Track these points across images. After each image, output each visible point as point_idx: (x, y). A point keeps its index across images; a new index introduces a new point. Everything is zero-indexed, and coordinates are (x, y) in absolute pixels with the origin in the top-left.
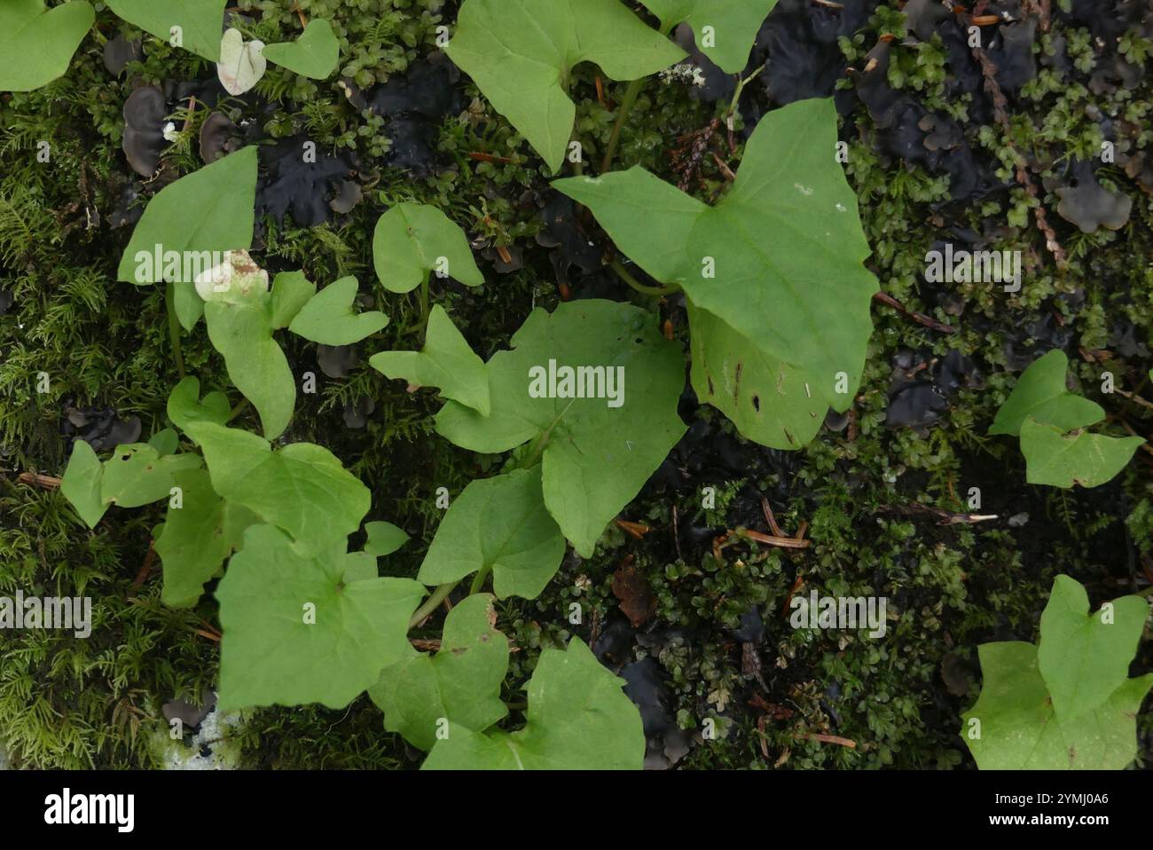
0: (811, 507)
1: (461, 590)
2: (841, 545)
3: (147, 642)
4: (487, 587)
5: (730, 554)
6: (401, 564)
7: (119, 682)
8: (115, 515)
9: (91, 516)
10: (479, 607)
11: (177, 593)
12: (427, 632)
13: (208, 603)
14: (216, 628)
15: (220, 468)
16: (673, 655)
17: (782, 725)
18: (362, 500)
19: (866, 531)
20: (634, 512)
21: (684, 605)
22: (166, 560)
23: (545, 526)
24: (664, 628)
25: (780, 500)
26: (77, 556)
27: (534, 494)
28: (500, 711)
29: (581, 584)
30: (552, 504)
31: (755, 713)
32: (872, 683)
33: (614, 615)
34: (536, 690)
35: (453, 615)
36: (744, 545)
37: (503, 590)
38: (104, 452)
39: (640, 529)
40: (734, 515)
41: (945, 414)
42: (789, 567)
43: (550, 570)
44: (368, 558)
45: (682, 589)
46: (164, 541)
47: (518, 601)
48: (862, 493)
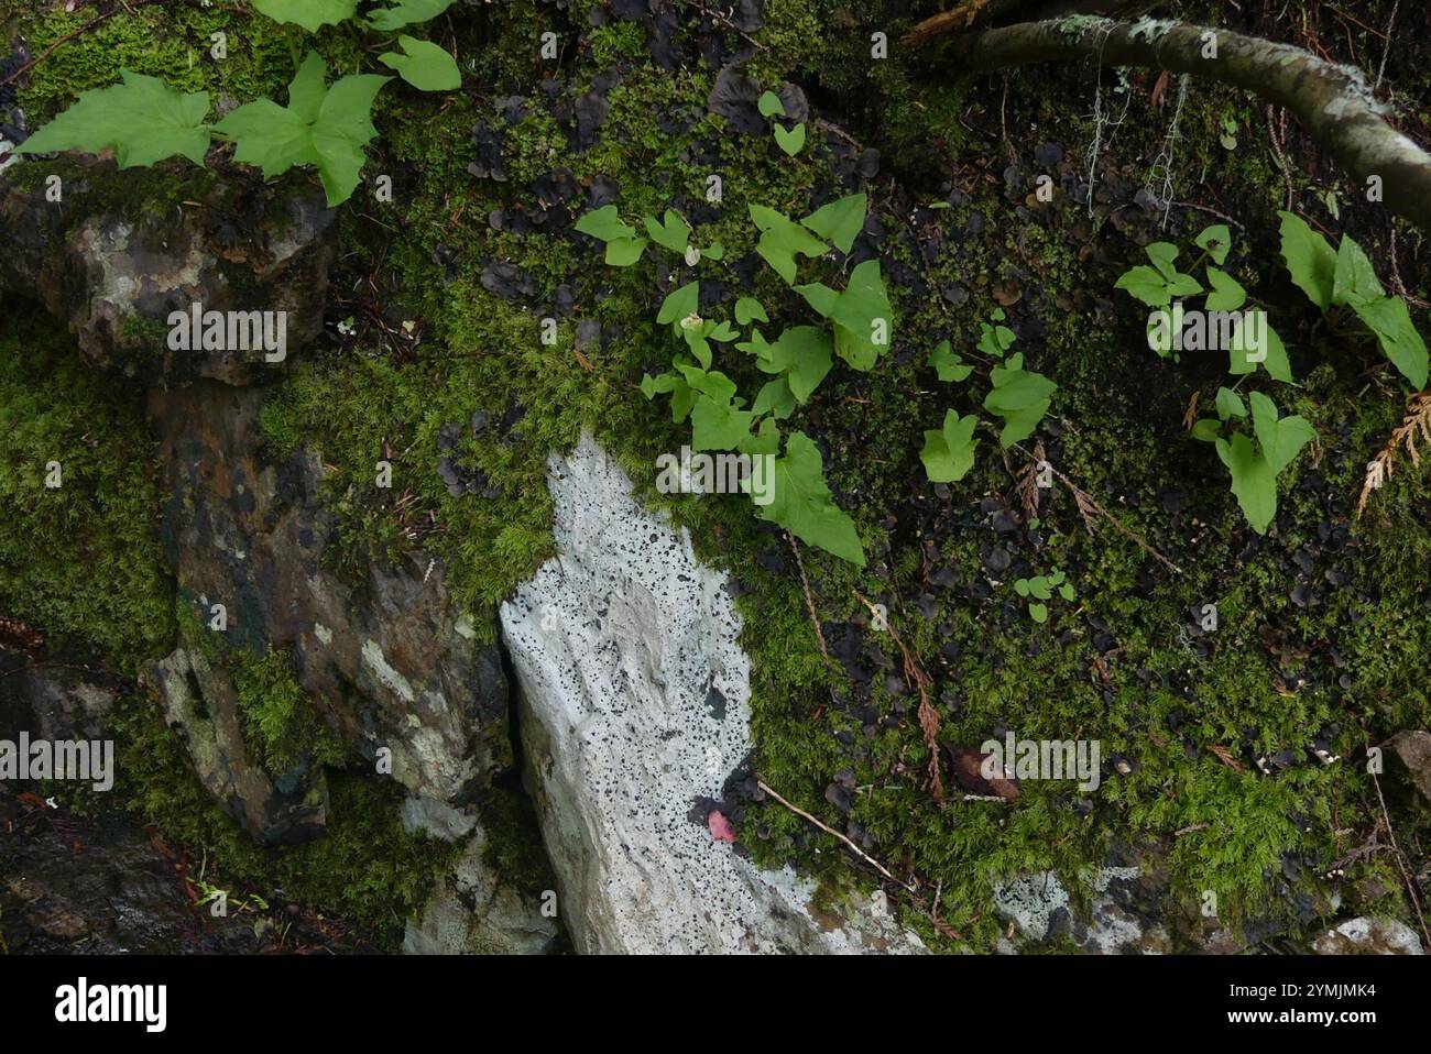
0: (871, 390)
1: (764, 417)
2: (880, 402)
3: (668, 435)
4: (772, 415)
5: (846, 405)
6: (748, 407)
7: (660, 447)
8: (658, 396)
9: (650, 397)
10: (770, 421)
11: (678, 419)
12: (755, 429)
13: (688, 420)
14: (690, 428)
15: (690, 379)
16: (829, 436)
17: (863, 457)
18: (734, 388)
19: (888, 397)
20: (817, 392)
21: (832, 421)
22: (674, 409)
23: (790, 395)
24: (826, 429)
25: (861, 388)
26: (646, 409)
27: (786, 385)
28: (779, 452)
29: (800, 415)
30: (792, 388)
31: (855, 454)
32: (890, 444)
33: (811, 424)
34: (789, 445)
35: (762, 424)
36: (850, 402)
37: (777, 416)
38: (654, 377)
39: (818, 398)
40: (847, 393)
41: (912, 361)
42: (865, 409)
43: (792, 410)
44: (736, 407)
45: (831, 416)
46: (673, 403)
47: (781, 420)
48: (886, 386)
